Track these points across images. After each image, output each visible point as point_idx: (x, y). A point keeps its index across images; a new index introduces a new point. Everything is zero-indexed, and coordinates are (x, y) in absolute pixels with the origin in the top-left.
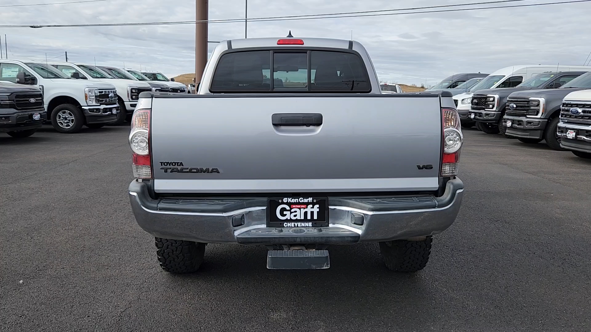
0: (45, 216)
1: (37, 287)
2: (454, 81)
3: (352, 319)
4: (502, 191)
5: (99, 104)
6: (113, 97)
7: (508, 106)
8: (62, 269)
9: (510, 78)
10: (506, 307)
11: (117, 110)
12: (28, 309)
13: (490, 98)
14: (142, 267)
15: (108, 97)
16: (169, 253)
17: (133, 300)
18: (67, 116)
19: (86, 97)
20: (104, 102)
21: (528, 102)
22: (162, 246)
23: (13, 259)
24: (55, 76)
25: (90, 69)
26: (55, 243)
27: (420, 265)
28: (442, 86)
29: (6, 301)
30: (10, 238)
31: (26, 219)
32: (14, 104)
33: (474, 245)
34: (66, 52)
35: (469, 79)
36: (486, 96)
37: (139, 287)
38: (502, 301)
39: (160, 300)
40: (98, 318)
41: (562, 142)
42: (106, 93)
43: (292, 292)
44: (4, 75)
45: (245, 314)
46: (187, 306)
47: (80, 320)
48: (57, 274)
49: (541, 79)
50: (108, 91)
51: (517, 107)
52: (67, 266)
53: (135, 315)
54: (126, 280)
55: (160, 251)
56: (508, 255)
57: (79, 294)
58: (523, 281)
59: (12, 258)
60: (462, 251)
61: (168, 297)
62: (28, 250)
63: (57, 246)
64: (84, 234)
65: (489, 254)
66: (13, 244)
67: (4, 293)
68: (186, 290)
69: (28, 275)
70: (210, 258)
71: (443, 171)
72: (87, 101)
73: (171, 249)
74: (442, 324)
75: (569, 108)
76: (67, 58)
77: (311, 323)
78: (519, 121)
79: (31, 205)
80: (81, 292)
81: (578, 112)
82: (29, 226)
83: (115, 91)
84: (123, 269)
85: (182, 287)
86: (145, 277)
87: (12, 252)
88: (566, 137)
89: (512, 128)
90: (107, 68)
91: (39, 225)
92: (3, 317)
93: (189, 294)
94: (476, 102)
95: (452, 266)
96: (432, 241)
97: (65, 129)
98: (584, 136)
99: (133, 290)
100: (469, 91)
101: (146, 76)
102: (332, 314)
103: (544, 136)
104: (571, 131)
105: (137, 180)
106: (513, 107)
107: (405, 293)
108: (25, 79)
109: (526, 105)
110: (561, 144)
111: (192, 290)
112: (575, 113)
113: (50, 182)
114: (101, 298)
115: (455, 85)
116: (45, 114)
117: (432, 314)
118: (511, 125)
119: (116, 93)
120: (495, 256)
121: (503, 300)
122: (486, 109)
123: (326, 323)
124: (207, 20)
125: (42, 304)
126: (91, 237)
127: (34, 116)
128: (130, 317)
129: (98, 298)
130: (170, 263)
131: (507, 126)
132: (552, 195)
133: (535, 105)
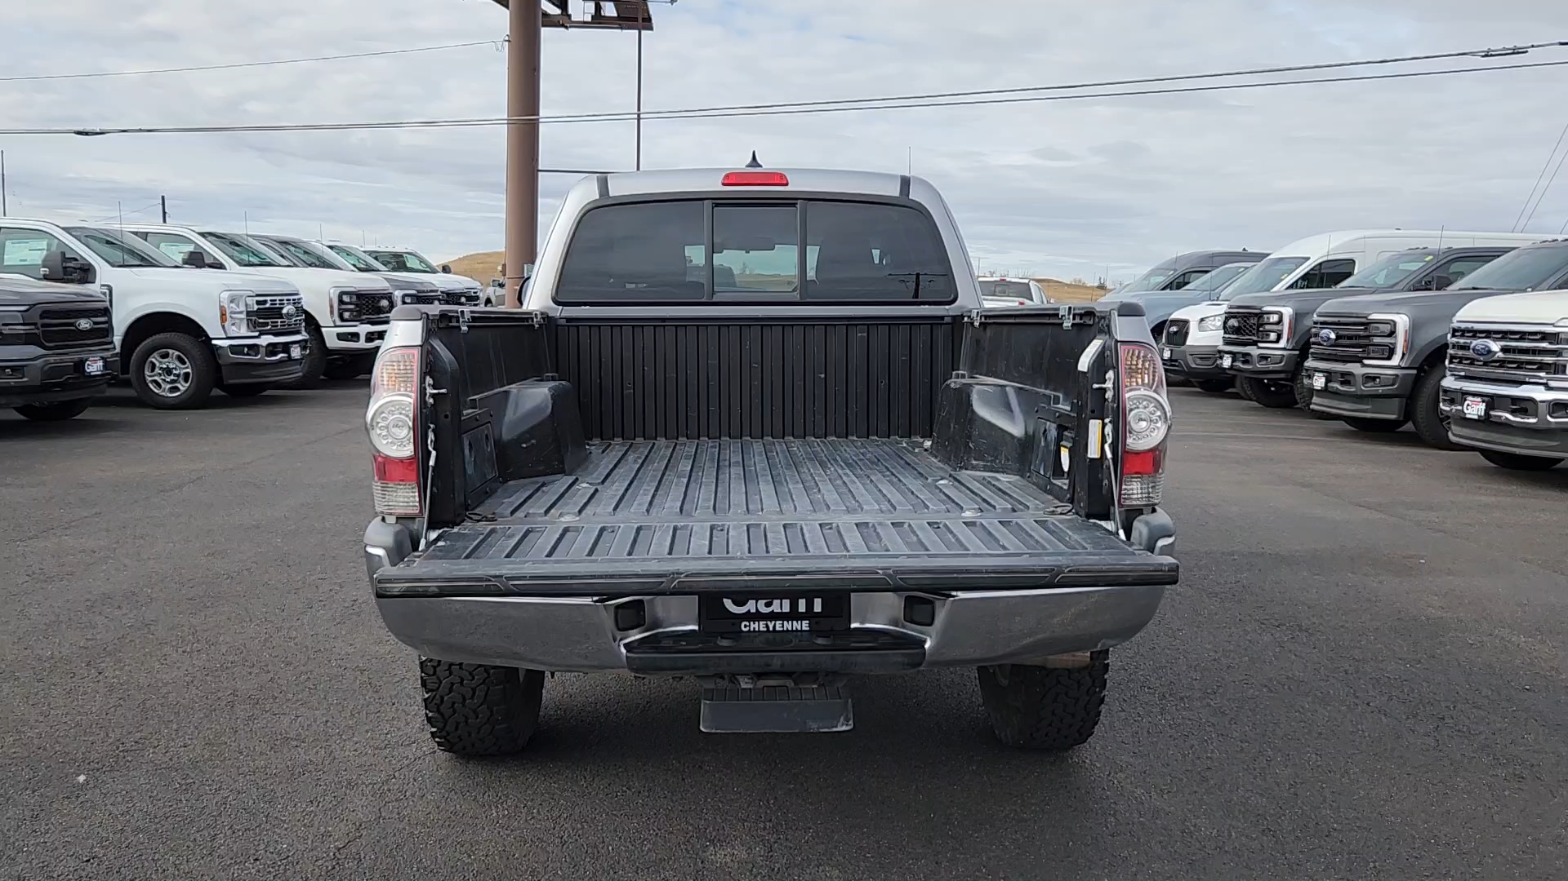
0: (129, 618)
1: (122, 790)
2: (1179, 272)
3: (911, 862)
4: (1297, 551)
5: (257, 334)
6: (292, 315)
7: (1316, 335)
8: (183, 749)
9: (1323, 264)
10: (1291, 830)
11: (304, 348)
12: (104, 843)
13: (1271, 316)
14: (383, 741)
15: (281, 317)
16: (454, 703)
17: (364, 820)
18: (174, 363)
19: (223, 315)
20: (269, 327)
21: (1367, 325)
22: (437, 685)
23: (55, 723)
24: (142, 261)
25: (232, 243)
26: (160, 684)
27: (1078, 731)
28: (1148, 284)
29: (47, 825)
30: (44, 673)
31: (83, 625)
32: (36, 333)
33: (1219, 684)
34: (163, 198)
35: (1218, 267)
36: (1260, 309)
37: (379, 790)
38: (1280, 817)
39: (433, 820)
40: (279, 863)
41: (1453, 427)
42: (276, 304)
43: (760, 800)
44: (9, 259)
45: (645, 852)
46: (501, 833)
47: (236, 867)
48: (171, 760)
49: (1401, 265)
50: (280, 300)
51: (1338, 337)
52: (193, 741)
53: (373, 857)
54: (345, 773)
55: (433, 700)
56: (1302, 707)
57: (228, 806)
58: (1335, 770)
59: (54, 721)
60: (1186, 700)
61: (451, 813)
62: (93, 704)
63: (166, 693)
64: (232, 663)
65: (1254, 705)
66: (53, 687)
67: (40, 806)
68: (497, 796)
69: (98, 763)
70: (555, 719)
71: (1125, 494)
72: (226, 324)
73: (459, 693)
74: (1132, 872)
75: (1469, 341)
76: (164, 213)
77: (808, 872)
78: (1343, 374)
79: (90, 592)
80: (233, 803)
81: (1490, 351)
82: (91, 645)
83: (299, 299)
84: (337, 746)
85: (487, 789)
86: (393, 766)
87: (51, 706)
88: (1462, 415)
89: (1325, 392)
90: (275, 239)
91: (116, 641)
92: (43, 862)
93: (506, 806)
94: (1236, 324)
95: (1161, 735)
96: (1107, 671)
97: (168, 397)
98: (1508, 412)
99: (364, 798)
100: (1218, 298)
101: (376, 258)
102: (859, 851)
103: (1408, 414)
104: (1476, 399)
105: (383, 519)
106: (1329, 338)
107: (1043, 801)
108: (65, 268)
109: (1361, 333)
110: (1450, 434)
111: (510, 796)
112: (1482, 355)
113: (137, 535)
114: (284, 816)
115: (1182, 280)
116: (118, 358)
117: (1106, 849)
118: (1323, 385)
119: (300, 305)
120: (1268, 712)
121: (1284, 815)
122: (1261, 345)
123: (846, 872)
124: (538, 115)
125: (137, 830)
126: (249, 670)
127: (88, 365)
128: (361, 860)
129: (276, 818)
130: (457, 728)
131: (1315, 388)
132: (1423, 561)
133: (1384, 332)
